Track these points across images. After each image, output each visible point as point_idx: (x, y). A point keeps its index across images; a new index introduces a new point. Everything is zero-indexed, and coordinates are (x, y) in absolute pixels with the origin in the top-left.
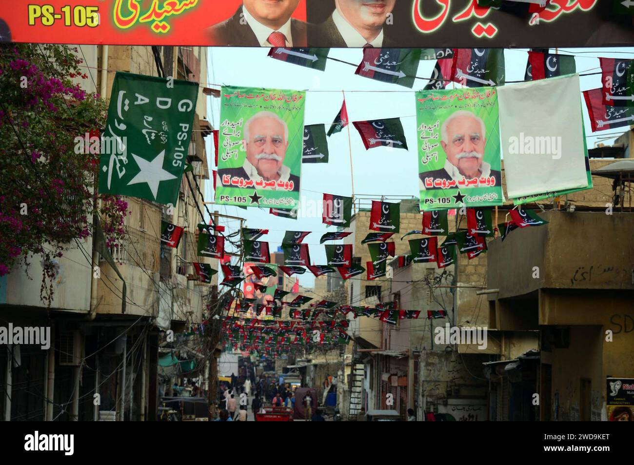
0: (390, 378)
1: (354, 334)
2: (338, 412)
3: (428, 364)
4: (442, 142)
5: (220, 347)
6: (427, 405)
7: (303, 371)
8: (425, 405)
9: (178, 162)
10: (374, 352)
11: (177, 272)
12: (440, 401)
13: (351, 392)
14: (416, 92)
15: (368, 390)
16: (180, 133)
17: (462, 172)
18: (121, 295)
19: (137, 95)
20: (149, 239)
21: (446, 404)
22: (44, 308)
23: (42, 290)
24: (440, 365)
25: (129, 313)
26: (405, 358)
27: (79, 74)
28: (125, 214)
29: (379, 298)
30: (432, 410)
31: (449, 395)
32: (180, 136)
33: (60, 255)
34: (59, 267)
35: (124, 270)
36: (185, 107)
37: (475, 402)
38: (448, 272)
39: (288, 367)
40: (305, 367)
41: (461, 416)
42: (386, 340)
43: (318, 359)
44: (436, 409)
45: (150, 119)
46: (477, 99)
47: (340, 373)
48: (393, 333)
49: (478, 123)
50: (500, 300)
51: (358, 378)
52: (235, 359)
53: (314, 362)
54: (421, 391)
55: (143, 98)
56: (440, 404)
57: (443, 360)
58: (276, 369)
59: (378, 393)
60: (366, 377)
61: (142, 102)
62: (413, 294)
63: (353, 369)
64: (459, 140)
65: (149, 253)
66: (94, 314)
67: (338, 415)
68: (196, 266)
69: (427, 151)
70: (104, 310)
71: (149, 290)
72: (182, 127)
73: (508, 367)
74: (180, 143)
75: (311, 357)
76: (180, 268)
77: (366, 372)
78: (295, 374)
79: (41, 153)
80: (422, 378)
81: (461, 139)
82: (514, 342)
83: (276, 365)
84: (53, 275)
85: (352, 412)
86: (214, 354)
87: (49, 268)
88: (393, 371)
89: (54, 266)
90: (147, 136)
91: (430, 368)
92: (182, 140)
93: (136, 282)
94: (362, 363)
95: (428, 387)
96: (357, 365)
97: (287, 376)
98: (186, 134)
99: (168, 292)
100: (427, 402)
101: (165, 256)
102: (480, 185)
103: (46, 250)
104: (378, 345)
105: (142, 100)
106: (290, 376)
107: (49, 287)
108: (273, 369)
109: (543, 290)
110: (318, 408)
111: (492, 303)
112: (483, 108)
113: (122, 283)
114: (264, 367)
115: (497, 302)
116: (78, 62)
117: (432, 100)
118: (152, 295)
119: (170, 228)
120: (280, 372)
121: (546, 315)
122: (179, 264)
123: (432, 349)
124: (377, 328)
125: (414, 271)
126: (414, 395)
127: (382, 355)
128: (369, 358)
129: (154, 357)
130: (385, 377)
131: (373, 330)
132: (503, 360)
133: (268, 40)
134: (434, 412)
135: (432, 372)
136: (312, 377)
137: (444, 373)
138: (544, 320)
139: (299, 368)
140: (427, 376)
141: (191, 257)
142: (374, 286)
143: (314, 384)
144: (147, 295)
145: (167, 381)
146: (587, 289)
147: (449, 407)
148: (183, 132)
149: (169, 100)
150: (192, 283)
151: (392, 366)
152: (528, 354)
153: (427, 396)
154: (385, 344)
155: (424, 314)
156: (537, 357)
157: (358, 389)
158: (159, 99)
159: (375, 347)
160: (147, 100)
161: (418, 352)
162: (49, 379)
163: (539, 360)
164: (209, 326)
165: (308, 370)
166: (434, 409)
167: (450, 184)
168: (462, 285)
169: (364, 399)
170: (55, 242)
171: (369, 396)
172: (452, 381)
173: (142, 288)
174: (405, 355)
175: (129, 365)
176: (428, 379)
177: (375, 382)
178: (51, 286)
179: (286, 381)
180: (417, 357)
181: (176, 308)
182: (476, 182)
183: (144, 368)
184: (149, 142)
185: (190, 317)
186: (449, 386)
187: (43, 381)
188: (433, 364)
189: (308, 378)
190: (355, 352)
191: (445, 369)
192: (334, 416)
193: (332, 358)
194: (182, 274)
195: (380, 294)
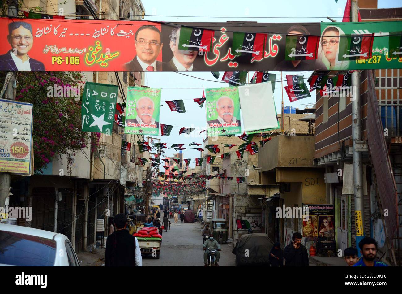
0: (222, 205)
1: (208, 187)
2: (203, 220)
3: (237, 199)
4: (216, 109)
5: (150, 193)
6: (237, 216)
7: (189, 203)
8: (236, 217)
9: (111, 118)
10: (216, 194)
11: (130, 162)
12: (243, 215)
13: (207, 211)
14: (206, 89)
15: (214, 211)
16: (111, 107)
17: (225, 121)
18: (103, 172)
19: (93, 91)
20: (116, 148)
21: (245, 216)
22: (68, 176)
23: (67, 169)
24: (242, 200)
25: (107, 178)
26: (228, 197)
27: (82, 82)
28: (100, 138)
29: (218, 172)
30: (239, 219)
31: (246, 212)
32: (111, 108)
33: (74, 155)
34: (74, 160)
35: (105, 160)
36: (113, 96)
37: (257, 215)
38: (245, 161)
39: (183, 201)
40: (190, 201)
41: (251, 221)
42: (221, 190)
43: (196, 198)
44: (241, 218)
45: (98, 101)
46: (230, 92)
47: (204, 203)
48: (224, 186)
49: (231, 101)
50: (262, 172)
51: (211, 206)
52: (162, 198)
53: (194, 199)
54: (234, 211)
55: (96, 93)
56: (242, 216)
57: (244, 197)
58: (178, 202)
59: (218, 212)
60: (213, 205)
61: (96, 94)
62: (231, 171)
63: (208, 202)
64: (223, 108)
65: (116, 153)
66: (92, 179)
67: (203, 221)
68: (140, 159)
69: (211, 112)
70: (97, 177)
71: (116, 169)
72: (111, 104)
73: (267, 200)
74: (111, 110)
75: (192, 197)
76: (132, 160)
77: (213, 203)
78: (186, 204)
79: (66, 113)
80: (235, 205)
81: (224, 107)
82: (271, 189)
83: (179, 201)
84: (71, 163)
85: (208, 220)
86: (148, 195)
87: (70, 160)
88: (224, 202)
89: (72, 159)
90: (97, 108)
91: (238, 201)
92: (112, 109)
93: (110, 166)
94: (212, 199)
95: (237, 209)
96: (210, 200)
97: (182, 205)
98: (114, 107)
99: (125, 170)
100: (237, 215)
101: (124, 155)
102: (232, 126)
103: (68, 152)
104: (217, 191)
105: (95, 93)
106: (184, 205)
107: (70, 168)
108: (177, 202)
109: (277, 168)
110: (195, 218)
111: (260, 173)
112: (233, 95)
113: (104, 166)
114: (174, 201)
115: (261, 173)
116: (81, 77)
117: (212, 92)
118: (117, 171)
119: (126, 143)
120: (180, 203)
121: (279, 178)
122: (132, 158)
123: (239, 193)
124: (217, 184)
125: (231, 160)
126: (232, 212)
127: (219, 196)
128: (214, 197)
129: (123, 197)
130: (220, 205)
131: (216, 185)
132: (267, 197)
133: (147, 69)
134: (240, 219)
135: (239, 202)
136: (193, 205)
137: (244, 203)
138: (278, 180)
139: (188, 202)
140: (238, 204)
141: (137, 155)
142: (216, 167)
143: (193, 208)
144: (115, 171)
145: (131, 207)
146: (295, 167)
147: (246, 217)
148: (112, 106)
149: (107, 93)
150: (137, 166)
151: (223, 200)
152: (275, 195)
153: (237, 213)
154: (221, 191)
155: (235, 178)
156: (279, 196)
157: (211, 210)
158: (102, 93)
159: (217, 193)
160: (97, 94)
161: (234, 194)
162: (74, 206)
163: (279, 197)
164: (145, 184)
165: (191, 202)
166: (240, 218)
167: (220, 125)
168: (250, 166)
169: (213, 214)
170: (72, 150)
171: (215, 213)
172: (247, 206)
173: (113, 168)
174: (228, 195)
175: (110, 200)
176: (237, 206)
177: (217, 207)
178: (71, 167)
179: (182, 207)
180: (233, 196)
181: (130, 177)
182: (230, 125)
183: (118, 201)
184: (98, 110)
185: (136, 180)
186: (246, 208)
187: (72, 207)
188: (239, 199)
189: (191, 206)
190: (209, 195)
191: (244, 201)
192: (201, 222)
193: (201, 197)
194: (133, 162)
195: (218, 170)
